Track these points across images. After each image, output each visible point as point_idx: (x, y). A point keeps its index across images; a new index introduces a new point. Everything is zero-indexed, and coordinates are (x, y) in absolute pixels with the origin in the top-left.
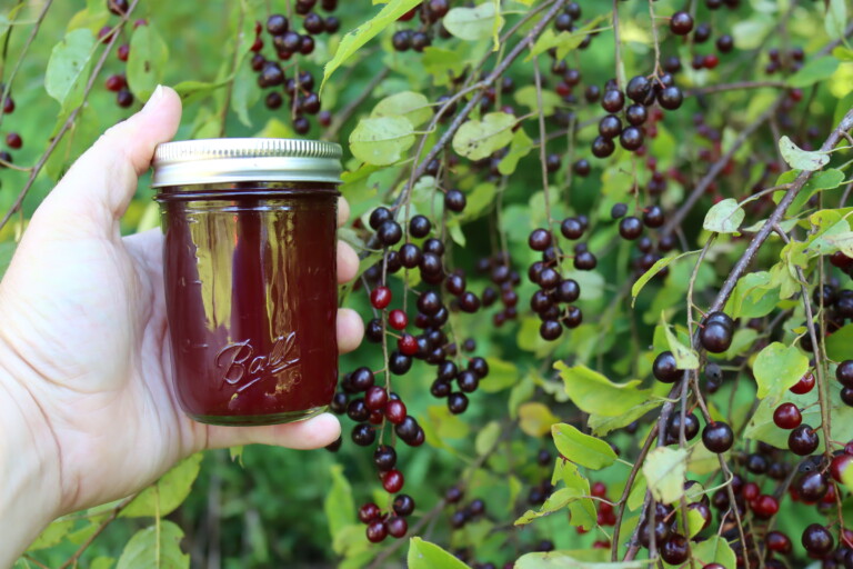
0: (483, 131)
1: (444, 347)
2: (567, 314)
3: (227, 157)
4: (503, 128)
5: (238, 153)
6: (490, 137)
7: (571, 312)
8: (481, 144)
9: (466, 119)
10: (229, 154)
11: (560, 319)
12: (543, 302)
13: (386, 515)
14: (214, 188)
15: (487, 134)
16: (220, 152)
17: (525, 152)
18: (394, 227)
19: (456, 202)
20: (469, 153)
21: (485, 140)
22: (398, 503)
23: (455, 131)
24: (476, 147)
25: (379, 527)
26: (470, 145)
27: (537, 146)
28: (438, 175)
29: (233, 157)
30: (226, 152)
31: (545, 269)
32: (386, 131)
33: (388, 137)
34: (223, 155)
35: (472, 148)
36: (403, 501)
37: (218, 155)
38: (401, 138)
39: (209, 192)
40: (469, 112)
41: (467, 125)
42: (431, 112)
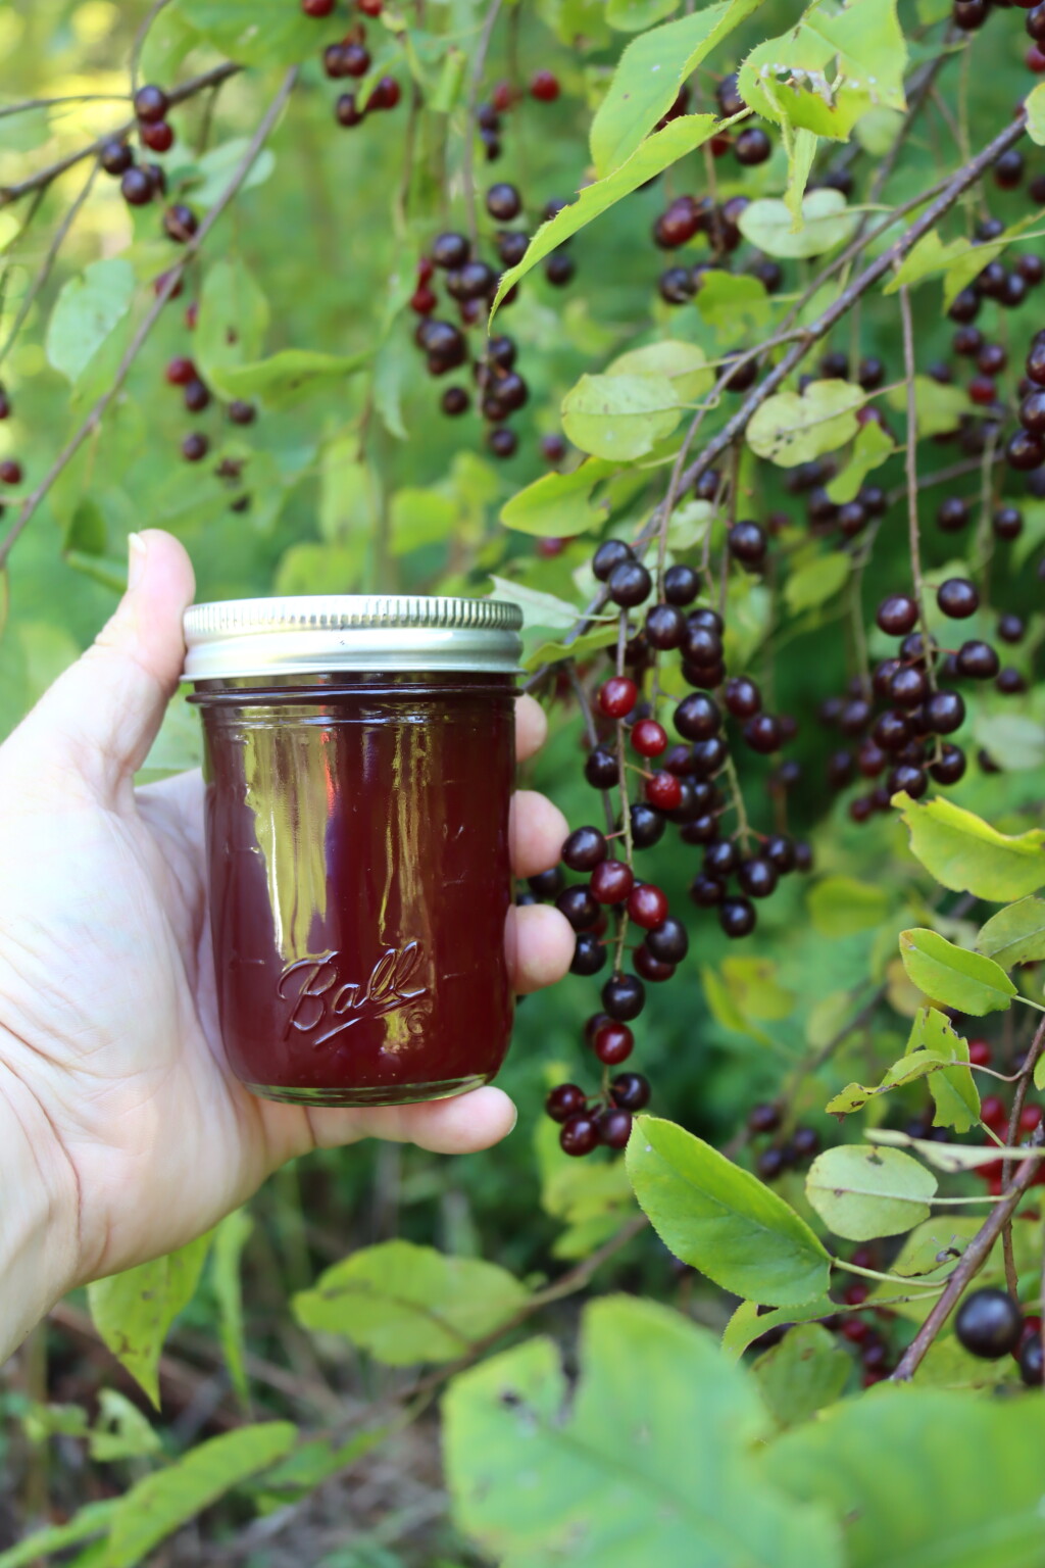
0: (803, 413)
1: (717, 814)
2: (939, 757)
3: (314, 629)
4: (839, 410)
5: (333, 621)
6: (817, 424)
7: (946, 754)
8: (798, 437)
9: (772, 392)
10: (318, 624)
11: (926, 765)
12: (896, 731)
13: (598, 1107)
14: (291, 683)
15: (810, 418)
16: (303, 619)
17: (878, 460)
18: (637, 574)
19: (749, 544)
20: (775, 452)
21: (806, 431)
22: (620, 1088)
23: (751, 414)
24: (789, 442)
25: (583, 1127)
26: (779, 438)
27: (900, 449)
28: (718, 497)
29: (324, 627)
30: (313, 620)
31: (902, 671)
32: (628, 400)
33: (629, 409)
34: (308, 624)
35: (782, 444)
36: (628, 1086)
37: (297, 624)
38: (656, 412)
39: (281, 692)
40: (779, 381)
41: (775, 403)
42: (710, 377)
